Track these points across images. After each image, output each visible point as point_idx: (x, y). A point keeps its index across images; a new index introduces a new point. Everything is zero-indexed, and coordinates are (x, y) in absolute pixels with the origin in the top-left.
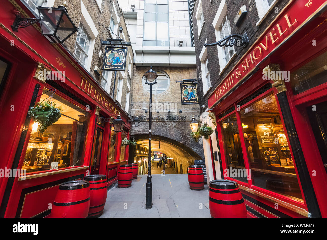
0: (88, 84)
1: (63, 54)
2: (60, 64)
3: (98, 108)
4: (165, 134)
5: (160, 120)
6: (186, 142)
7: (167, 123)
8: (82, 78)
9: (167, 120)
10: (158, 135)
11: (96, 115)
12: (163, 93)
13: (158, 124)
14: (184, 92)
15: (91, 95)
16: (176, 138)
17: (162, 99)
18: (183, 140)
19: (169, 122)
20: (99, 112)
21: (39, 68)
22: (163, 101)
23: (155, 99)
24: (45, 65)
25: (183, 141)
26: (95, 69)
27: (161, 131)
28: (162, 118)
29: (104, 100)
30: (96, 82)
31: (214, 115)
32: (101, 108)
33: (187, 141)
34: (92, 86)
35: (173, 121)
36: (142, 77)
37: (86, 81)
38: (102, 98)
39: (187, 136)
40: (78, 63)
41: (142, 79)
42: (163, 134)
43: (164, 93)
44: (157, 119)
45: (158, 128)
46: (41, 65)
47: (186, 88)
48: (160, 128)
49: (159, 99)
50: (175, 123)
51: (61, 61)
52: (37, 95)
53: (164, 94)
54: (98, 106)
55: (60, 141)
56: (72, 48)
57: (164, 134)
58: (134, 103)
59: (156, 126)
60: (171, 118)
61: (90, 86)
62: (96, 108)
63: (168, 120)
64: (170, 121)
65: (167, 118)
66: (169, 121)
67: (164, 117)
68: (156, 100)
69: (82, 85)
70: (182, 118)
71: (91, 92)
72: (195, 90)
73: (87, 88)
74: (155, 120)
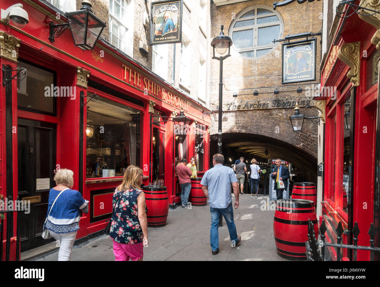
0: (133, 73)
1: (98, 45)
2: (96, 60)
3: (151, 103)
4: (269, 133)
5: (261, 108)
6: (308, 145)
7: (274, 112)
8: (124, 68)
9: (274, 108)
10: (255, 133)
11: (150, 113)
12: (268, 55)
13: (256, 116)
14: (287, 59)
15: (140, 88)
16: (288, 139)
17: (265, 66)
18: (302, 141)
19: (277, 111)
20: (154, 108)
21: (79, 73)
22: (269, 70)
23: (252, 68)
24: (83, 68)
25: (301, 144)
26: (140, 47)
27: (262, 127)
28: (264, 104)
29: (158, 90)
30: (143, 67)
31: (323, 104)
32: (155, 102)
33: (310, 143)
34: (138, 74)
35: (286, 108)
36: (229, 26)
37: (131, 70)
38: (156, 86)
39: (309, 135)
40: (116, 50)
41: (229, 31)
42: (264, 132)
43: (271, 55)
44: (255, 106)
45: (256, 122)
46: (80, 70)
47: (292, 53)
48: (261, 122)
49: (260, 67)
50: (288, 112)
51: (97, 55)
52: (83, 104)
53: (271, 57)
54: (150, 100)
55: (118, 145)
56: (107, 30)
57: (267, 132)
58: (215, 79)
59: (253, 119)
60: (281, 102)
61: (137, 75)
62: (149, 103)
63: (276, 107)
64: (278, 109)
65: (273, 103)
66: (276, 109)
67: (268, 102)
68: (255, 70)
69: (125, 78)
70: (304, 101)
71: (139, 82)
72: (311, 53)
73: (133, 79)
74: (251, 109)
